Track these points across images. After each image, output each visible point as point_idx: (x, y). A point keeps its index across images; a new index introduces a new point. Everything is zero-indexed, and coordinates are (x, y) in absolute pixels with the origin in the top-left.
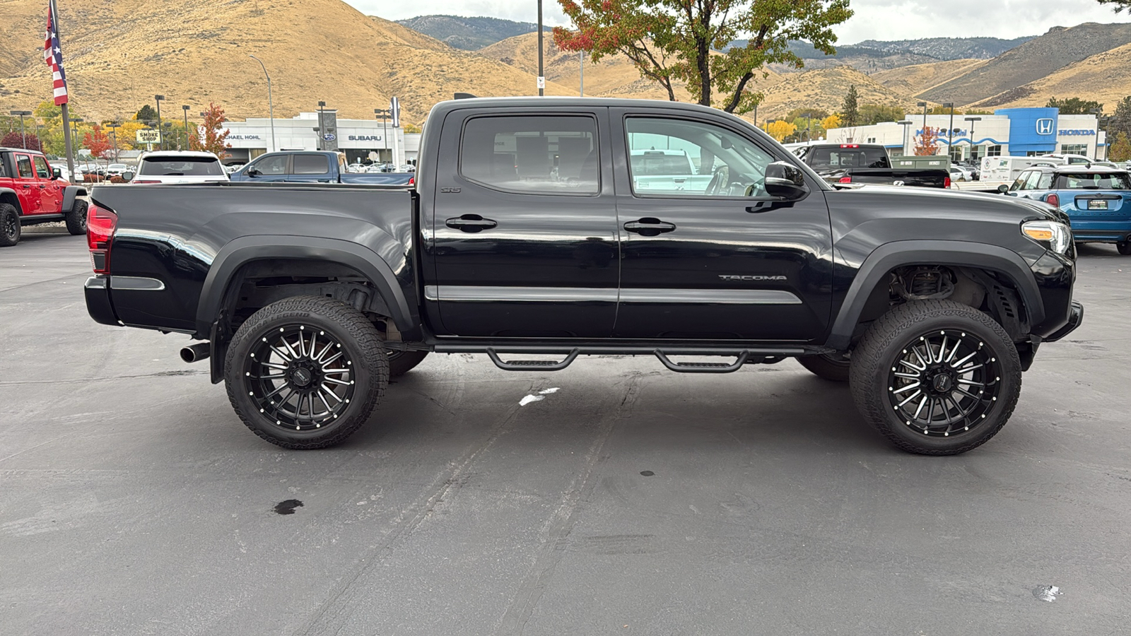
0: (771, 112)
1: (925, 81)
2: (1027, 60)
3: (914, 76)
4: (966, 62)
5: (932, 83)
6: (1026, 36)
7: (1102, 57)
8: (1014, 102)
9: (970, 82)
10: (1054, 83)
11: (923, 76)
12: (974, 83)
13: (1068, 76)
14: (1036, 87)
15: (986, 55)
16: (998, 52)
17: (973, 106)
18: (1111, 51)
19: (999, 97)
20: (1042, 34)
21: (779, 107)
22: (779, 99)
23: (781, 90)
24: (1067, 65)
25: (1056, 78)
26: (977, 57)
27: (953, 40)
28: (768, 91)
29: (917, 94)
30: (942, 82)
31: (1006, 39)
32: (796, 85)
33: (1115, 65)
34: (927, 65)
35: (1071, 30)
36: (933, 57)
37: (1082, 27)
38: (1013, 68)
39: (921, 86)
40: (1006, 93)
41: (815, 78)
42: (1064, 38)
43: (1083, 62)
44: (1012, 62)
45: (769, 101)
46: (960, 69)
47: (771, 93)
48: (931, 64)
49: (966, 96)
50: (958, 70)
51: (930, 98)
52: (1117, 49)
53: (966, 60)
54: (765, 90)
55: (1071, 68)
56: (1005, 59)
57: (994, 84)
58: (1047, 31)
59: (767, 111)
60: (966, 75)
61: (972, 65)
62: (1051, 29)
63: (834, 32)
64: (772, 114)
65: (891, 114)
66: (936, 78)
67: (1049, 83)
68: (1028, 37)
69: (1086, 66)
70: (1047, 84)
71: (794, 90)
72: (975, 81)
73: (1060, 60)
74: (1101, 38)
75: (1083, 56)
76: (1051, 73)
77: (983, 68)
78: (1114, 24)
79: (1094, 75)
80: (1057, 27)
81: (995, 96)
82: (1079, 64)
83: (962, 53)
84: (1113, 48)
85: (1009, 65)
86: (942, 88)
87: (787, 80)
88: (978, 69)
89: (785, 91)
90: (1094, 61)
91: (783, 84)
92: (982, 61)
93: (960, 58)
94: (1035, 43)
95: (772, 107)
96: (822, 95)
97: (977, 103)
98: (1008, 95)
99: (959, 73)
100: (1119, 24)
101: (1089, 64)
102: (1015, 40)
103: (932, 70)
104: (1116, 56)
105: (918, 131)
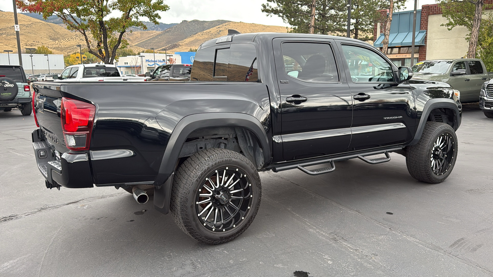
0: (71, 49)
1: (137, 39)
2: (176, 33)
3: (132, 37)
4: (153, 32)
5: (140, 40)
6: (174, 23)
7: (202, 33)
8: (173, 49)
9: (155, 40)
10: (187, 43)
11: (136, 37)
12: (157, 41)
13: (191, 40)
14: (180, 44)
15: (160, 30)
16: (164, 29)
17: (158, 50)
18: (204, 31)
19: (168, 47)
20: (180, 23)
21: (74, 47)
22: (74, 44)
23: (74, 39)
24: (190, 36)
25: (188, 40)
26: (156, 30)
27: (146, 22)
28: (68, 39)
29: (135, 44)
30: (144, 40)
31: (166, 24)
32: (81, 38)
33: (206, 37)
34: (137, 32)
35: (190, 22)
36: (139, 29)
37: (194, 21)
38: (171, 36)
39: (136, 41)
40: (170, 46)
41: (90, 35)
42: (188, 25)
43: (196, 35)
44: (170, 33)
45: (69, 44)
46: (151, 35)
47: (69, 41)
48: (139, 32)
49: (155, 46)
50: (150, 35)
51: (140, 46)
52: (206, 31)
53: (153, 31)
54: (66, 39)
55: (192, 37)
56: (168, 32)
57: (165, 41)
58: (182, 22)
59: (68, 49)
60: (153, 37)
61: (155, 33)
62: (183, 21)
63: (159, 15)
64: (71, 50)
65: (128, 52)
66: (141, 38)
67: (185, 43)
68: (174, 24)
69: (197, 37)
70: (184, 43)
71: (81, 40)
72: (157, 40)
73: (188, 34)
74: (201, 26)
75: (196, 33)
76: (185, 38)
77: (159, 35)
78: (204, 21)
79: (200, 40)
80: (185, 20)
81: (166, 47)
82: (194, 35)
83: (150, 28)
84: (205, 30)
85: (169, 34)
86: (145, 42)
87: (76, 35)
88: (158, 35)
89: (76, 40)
90: (199, 35)
91: (75, 37)
92: (159, 32)
93: (150, 30)
94: (178, 26)
95: (70, 47)
96: (94, 43)
97: (159, 49)
98: (171, 47)
99: (151, 36)
100: (206, 21)
101: (198, 36)
102: (169, 24)
103: (139, 34)
104: (206, 33)
105: (146, 60)
